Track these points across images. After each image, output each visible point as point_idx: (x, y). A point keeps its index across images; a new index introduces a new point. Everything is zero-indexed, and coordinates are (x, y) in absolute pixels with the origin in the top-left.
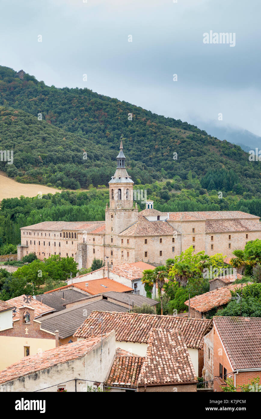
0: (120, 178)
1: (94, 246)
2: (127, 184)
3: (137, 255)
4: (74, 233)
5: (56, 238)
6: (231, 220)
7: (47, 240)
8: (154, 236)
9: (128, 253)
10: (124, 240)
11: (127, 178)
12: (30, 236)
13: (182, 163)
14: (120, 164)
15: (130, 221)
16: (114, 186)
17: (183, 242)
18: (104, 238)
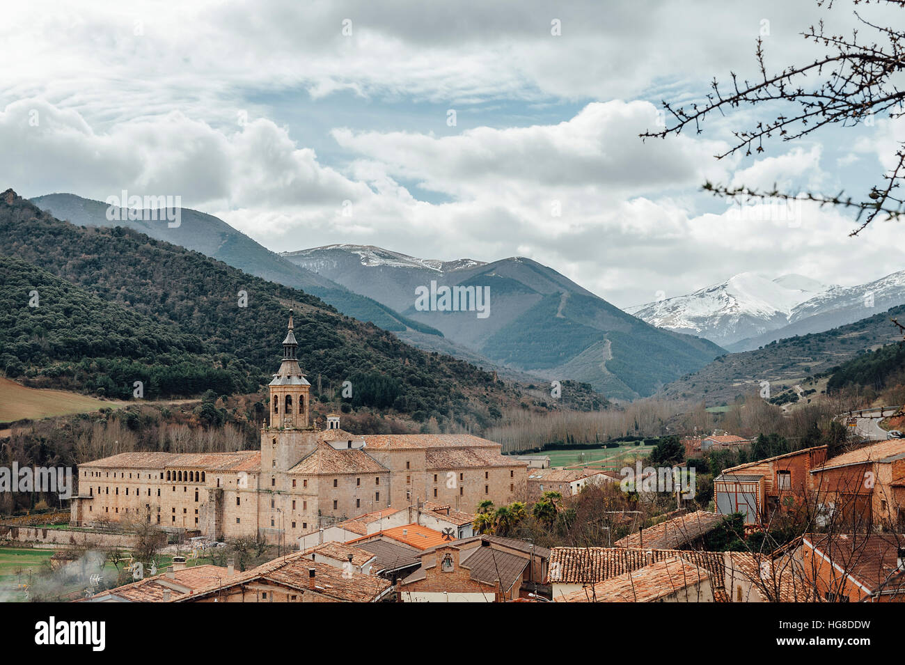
0: (289, 377)
1: (238, 493)
2: (301, 386)
3: (320, 505)
4: (188, 472)
5: (153, 480)
6: (460, 449)
7: (133, 485)
8: (349, 474)
9: (305, 503)
10: (297, 482)
11: (300, 377)
12: (98, 478)
13: (303, 359)
14: (289, 353)
15: (305, 449)
16: (280, 390)
17: (392, 484)
18: (259, 479)
